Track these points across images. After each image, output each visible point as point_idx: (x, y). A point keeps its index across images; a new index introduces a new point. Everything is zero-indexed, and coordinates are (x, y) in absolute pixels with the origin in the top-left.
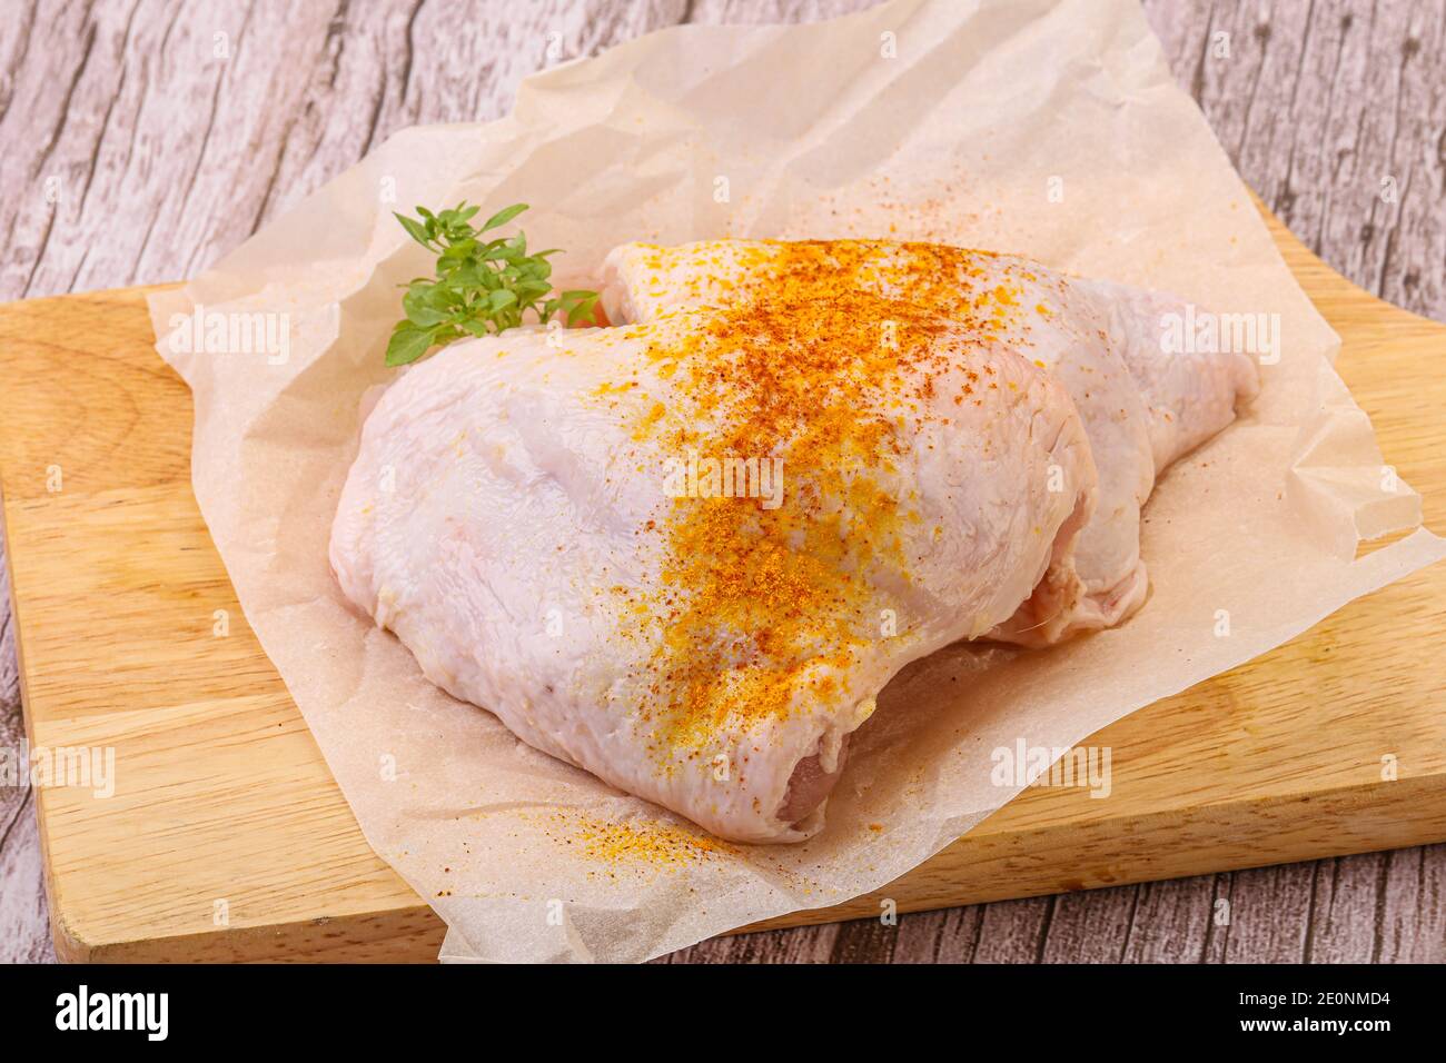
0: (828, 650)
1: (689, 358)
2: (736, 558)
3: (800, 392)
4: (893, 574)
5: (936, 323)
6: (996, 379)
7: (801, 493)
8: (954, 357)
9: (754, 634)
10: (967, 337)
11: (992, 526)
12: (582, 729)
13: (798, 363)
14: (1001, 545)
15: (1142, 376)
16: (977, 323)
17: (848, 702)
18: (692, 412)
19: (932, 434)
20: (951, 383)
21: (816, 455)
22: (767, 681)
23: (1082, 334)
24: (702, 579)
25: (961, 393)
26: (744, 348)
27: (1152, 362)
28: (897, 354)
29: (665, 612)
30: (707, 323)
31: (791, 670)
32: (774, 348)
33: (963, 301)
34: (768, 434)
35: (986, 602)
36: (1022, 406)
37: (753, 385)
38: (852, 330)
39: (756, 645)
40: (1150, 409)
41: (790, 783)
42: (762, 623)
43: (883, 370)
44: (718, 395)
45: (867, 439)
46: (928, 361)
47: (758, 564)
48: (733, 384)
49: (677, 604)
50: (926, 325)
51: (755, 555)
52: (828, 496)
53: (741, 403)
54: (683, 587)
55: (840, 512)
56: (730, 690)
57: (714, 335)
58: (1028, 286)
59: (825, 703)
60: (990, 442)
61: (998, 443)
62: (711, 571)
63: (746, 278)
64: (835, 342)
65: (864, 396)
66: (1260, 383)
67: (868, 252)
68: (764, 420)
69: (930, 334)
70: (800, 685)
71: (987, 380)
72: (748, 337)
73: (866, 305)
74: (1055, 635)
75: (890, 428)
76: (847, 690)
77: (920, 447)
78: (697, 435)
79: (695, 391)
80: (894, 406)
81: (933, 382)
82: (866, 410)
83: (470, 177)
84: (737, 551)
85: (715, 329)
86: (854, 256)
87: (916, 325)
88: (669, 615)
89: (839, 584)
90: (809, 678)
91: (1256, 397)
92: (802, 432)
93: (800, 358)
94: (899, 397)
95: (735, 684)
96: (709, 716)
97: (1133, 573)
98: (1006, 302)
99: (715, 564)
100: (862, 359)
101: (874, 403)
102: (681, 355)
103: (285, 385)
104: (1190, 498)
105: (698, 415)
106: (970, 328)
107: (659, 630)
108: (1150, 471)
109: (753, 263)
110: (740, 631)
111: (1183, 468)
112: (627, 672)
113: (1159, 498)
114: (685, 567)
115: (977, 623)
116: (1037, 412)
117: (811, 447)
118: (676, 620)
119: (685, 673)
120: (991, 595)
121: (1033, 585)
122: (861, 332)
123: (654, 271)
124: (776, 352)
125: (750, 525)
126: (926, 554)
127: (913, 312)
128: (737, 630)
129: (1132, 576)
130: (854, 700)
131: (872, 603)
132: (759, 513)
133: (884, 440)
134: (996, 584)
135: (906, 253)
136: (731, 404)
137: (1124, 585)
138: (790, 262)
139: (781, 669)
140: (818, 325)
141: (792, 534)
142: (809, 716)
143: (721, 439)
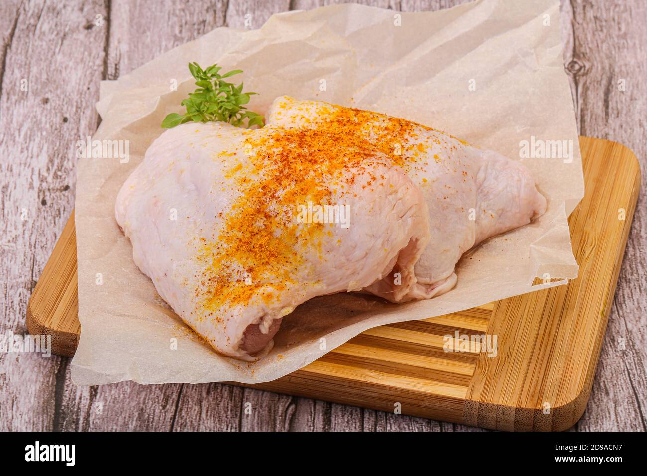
1: (259, 147)
2: (249, 235)
3: (297, 171)
4: (315, 256)
5: (372, 153)
6: (384, 182)
7: (284, 213)
8: (370, 168)
9: (247, 268)
10: (380, 161)
12: (174, 295)
13: (301, 158)
14: (367, 254)
15: (486, 196)
16: (404, 157)
17: (277, 305)
18: (251, 170)
19: (347, 200)
20: (363, 180)
21: (294, 198)
22: (246, 289)
23: (452, 171)
24: (233, 242)
25: (366, 184)
26: (283, 148)
27: (492, 190)
28: (345, 163)
29: (215, 252)
31: (257, 287)
32: (295, 150)
33: (402, 146)
34: (277, 186)
35: (356, 277)
36: (393, 195)
37: (280, 164)
38: (333, 148)
39: (246, 273)
40: (484, 210)
41: (244, 333)
42: (251, 265)
43: (336, 168)
44: (264, 165)
45: (318, 196)
46: (357, 168)
47: (258, 240)
48: (272, 161)
49: (221, 250)
50: (367, 152)
51: (259, 236)
52: (294, 217)
53: (272, 170)
54: (225, 243)
55: (298, 225)
56: (231, 290)
57: (273, 140)
58: (436, 145)
59: (266, 303)
60: (372, 208)
61: (376, 209)
62: (238, 239)
63: (317, 119)
64: (322, 152)
65: (323, 177)
66: (547, 210)
67: (372, 118)
68: (278, 179)
69: (365, 157)
70: (257, 293)
71: (380, 181)
72: (287, 143)
75: (330, 193)
76: (278, 300)
78: (250, 180)
79: (255, 162)
80: (335, 184)
81: (355, 177)
82: (321, 184)
83: (233, 53)
84: (250, 232)
85: (276, 137)
87: (362, 152)
88: (217, 254)
89: (290, 256)
90: (262, 291)
91: (542, 215)
92: (293, 187)
93: (304, 156)
94: (338, 181)
95: (234, 288)
96: (220, 299)
98: (421, 150)
99: (240, 235)
100: (331, 162)
101: (326, 181)
102: (257, 145)
103: (125, 126)
104: (494, 252)
105: (253, 172)
106: (388, 158)
107: (211, 259)
108: (472, 237)
109: (323, 113)
110: (241, 266)
111: (496, 240)
112: (195, 274)
113: (481, 250)
114: (229, 235)
115: (350, 285)
116: (400, 199)
117: (293, 195)
118: (219, 257)
119: (216, 279)
120: (358, 274)
121: (382, 273)
122: (336, 150)
123: (282, 109)
124: (295, 152)
125: (260, 223)
126: (332, 251)
127: (366, 147)
128: (240, 265)
129: (446, 279)
130: (282, 305)
131: (304, 267)
132: (265, 219)
133: (325, 198)
134: (362, 270)
135: (388, 121)
136: (267, 170)
137: (440, 282)
138: (338, 116)
139: (254, 285)
140: (320, 144)
141: (276, 230)
142: (257, 307)
143: (259, 184)
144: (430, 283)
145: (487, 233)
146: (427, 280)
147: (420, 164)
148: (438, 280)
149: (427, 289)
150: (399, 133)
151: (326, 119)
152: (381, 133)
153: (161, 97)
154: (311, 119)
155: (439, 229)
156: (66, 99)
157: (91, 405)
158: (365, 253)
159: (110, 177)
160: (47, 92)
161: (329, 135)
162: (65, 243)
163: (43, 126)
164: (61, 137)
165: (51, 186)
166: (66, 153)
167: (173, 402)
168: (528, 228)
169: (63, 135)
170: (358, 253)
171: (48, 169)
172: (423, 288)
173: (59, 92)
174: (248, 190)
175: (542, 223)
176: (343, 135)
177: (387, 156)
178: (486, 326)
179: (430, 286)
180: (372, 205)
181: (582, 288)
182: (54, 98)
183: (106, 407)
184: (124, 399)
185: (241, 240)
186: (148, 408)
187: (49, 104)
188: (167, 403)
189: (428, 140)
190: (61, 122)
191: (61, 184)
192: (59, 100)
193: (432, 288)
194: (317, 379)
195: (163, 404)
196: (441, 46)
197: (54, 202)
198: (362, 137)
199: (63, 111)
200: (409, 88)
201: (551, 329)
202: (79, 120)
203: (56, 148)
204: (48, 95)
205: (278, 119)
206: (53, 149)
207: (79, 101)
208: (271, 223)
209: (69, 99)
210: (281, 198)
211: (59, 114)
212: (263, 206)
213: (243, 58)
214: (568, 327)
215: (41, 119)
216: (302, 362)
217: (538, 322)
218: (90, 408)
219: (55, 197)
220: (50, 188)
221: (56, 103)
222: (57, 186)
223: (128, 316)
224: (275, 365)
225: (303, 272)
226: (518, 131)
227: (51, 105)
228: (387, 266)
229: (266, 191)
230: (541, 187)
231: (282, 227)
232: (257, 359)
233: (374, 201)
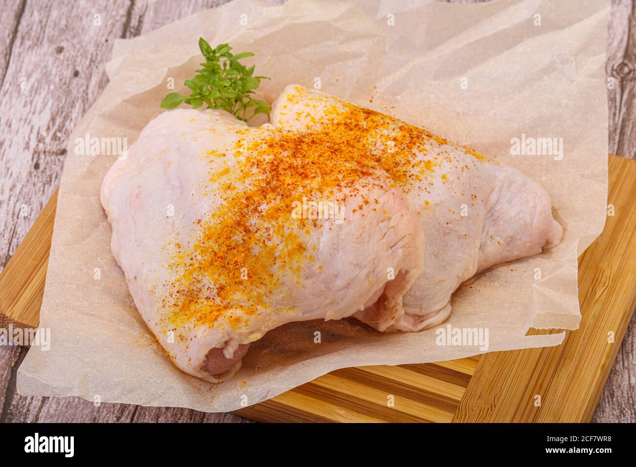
0: (247, 304)
1: (249, 152)
2: (225, 249)
3: (285, 186)
4: (292, 281)
5: (371, 171)
6: (378, 207)
7: (265, 230)
8: (367, 189)
9: (218, 286)
10: (377, 182)
11: (345, 273)
13: (292, 170)
14: (349, 284)
15: (495, 221)
16: (408, 174)
17: (244, 330)
18: (238, 177)
20: (354, 202)
21: (277, 215)
22: (214, 308)
24: (208, 254)
25: (357, 208)
26: (275, 155)
27: (503, 215)
28: (339, 180)
29: (188, 262)
31: (225, 308)
32: (287, 159)
33: (409, 162)
34: (261, 199)
35: (334, 307)
36: (386, 223)
37: (268, 174)
38: (329, 162)
39: (216, 291)
40: (492, 237)
41: (207, 356)
42: (223, 282)
43: (328, 186)
44: (251, 173)
46: (350, 188)
47: (234, 256)
48: (260, 170)
49: (194, 261)
50: (365, 170)
51: (235, 252)
52: (275, 236)
53: (259, 180)
54: (199, 254)
55: (278, 244)
56: (199, 307)
57: (266, 144)
58: (445, 163)
59: (232, 328)
60: (361, 235)
61: (365, 236)
62: (213, 251)
63: (324, 119)
64: (316, 165)
65: (312, 195)
66: (562, 240)
67: (382, 124)
68: (263, 191)
69: (361, 176)
70: (225, 315)
71: (373, 205)
72: (280, 150)
74: (383, 327)
76: (246, 325)
77: (326, 227)
78: (235, 188)
79: (243, 168)
81: (347, 199)
85: (270, 142)
86: (374, 125)
87: (359, 169)
88: (189, 264)
89: (266, 277)
90: (230, 314)
91: (556, 246)
92: (278, 202)
93: (296, 168)
95: (203, 306)
96: (186, 315)
98: (429, 169)
99: (216, 248)
100: (323, 178)
101: (314, 199)
103: (127, 97)
104: (496, 283)
105: (239, 179)
106: (388, 178)
107: (183, 270)
108: (474, 266)
109: (331, 113)
110: (213, 283)
111: (501, 269)
112: (164, 283)
113: (483, 278)
114: (204, 245)
115: (328, 315)
116: (393, 227)
117: (277, 211)
118: (191, 268)
119: (185, 293)
120: (338, 304)
121: (365, 305)
122: (331, 165)
123: (289, 102)
124: (287, 162)
125: (238, 237)
126: (312, 277)
127: (366, 162)
128: (211, 281)
129: (438, 311)
130: (250, 331)
131: (279, 290)
132: (244, 233)
134: (342, 300)
135: (398, 130)
136: (254, 179)
137: (432, 315)
138: (347, 118)
139: (222, 305)
140: (316, 154)
141: (255, 247)
142: (222, 331)
143: (243, 194)
144: (420, 314)
145: (491, 261)
146: (417, 311)
147: (425, 183)
148: (429, 312)
149: (416, 321)
150: (408, 146)
151: (333, 119)
152: (389, 143)
153: (169, 69)
155: (436, 256)
156: (82, 51)
157: (42, 408)
158: (347, 283)
160: (63, 41)
161: (328, 144)
162: (45, 221)
163: (52, 77)
164: (68, 92)
165: (48, 148)
166: (70, 112)
167: (129, 413)
168: (538, 259)
169: (71, 91)
170: (339, 283)
171: (48, 129)
172: (411, 319)
173: (75, 41)
174: (230, 199)
175: (554, 255)
176: (343, 146)
177: (387, 175)
178: (474, 369)
179: (419, 318)
180: (360, 232)
181: (585, 335)
182: (69, 48)
183: (58, 412)
184: (78, 404)
185: (215, 254)
186: (101, 417)
187: (62, 54)
188: (122, 415)
189: (438, 157)
190: (72, 76)
191: (59, 147)
192: (74, 51)
193: (421, 320)
194: (282, 410)
195: (118, 415)
196: (477, 41)
197: (47, 167)
198: (367, 146)
199: (76, 64)
200: (437, 82)
201: (543, 381)
202: (91, 75)
203: (61, 105)
204: (64, 44)
205: (283, 114)
206: (58, 105)
207: (95, 54)
208: (250, 238)
209: (85, 50)
210: (263, 213)
211: (71, 67)
212: (245, 219)
214: (562, 379)
215: (51, 71)
216: (264, 395)
217: (531, 370)
218: (40, 411)
219: (50, 161)
220: (47, 150)
221: (70, 54)
222: (54, 149)
223: (93, 315)
224: (236, 393)
225: (278, 296)
227: (64, 56)
228: (371, 298)
229: (249, 204)
230: (560, 212)
231: (261, 244)
232: (220, 381)
233: (364, 227)
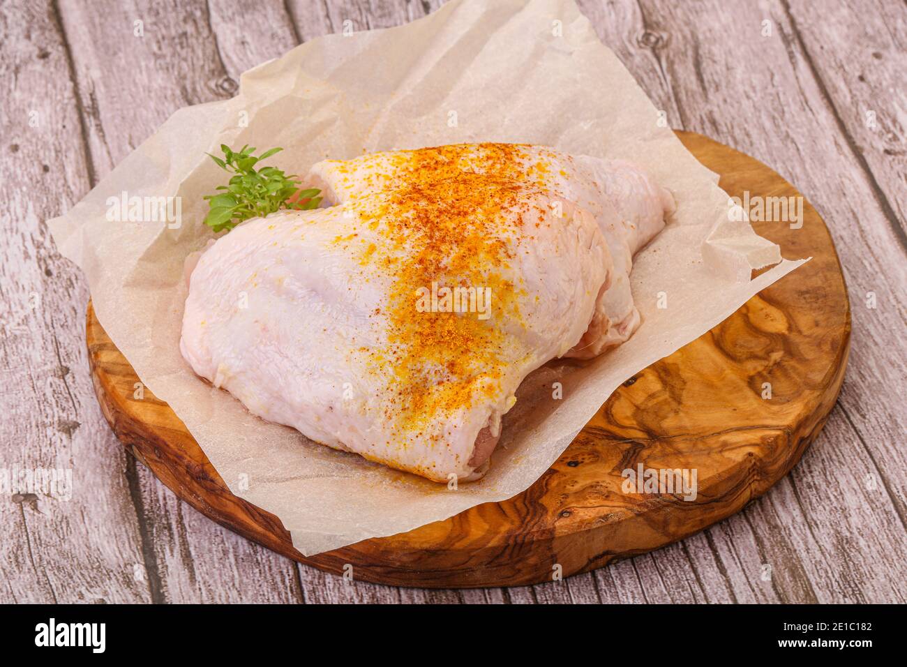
0: (488, 369)
1: (384, 217)
2: (428, 324)
3: (451, 229)
4: (516, 325)
5: (514, 185)
7: (460, 285)
8: (531, 202)
9: (446, 364)
10: (532, 191)
11: (565, 293)
12: (352, 429)
13: (445, 214)
14: (571, 303)
15: (616, 206)
17: (501, 396)
18: (392, 247)
19: (526, 245)
20: (531, 217)
21: (466, 263)
22: (456, 389)
23: (586, 184)
24: (412, 338)
25: (539, 222)
26: (415, 209)
27: (619, 197)
28: (499, 204)
29: (393, 358)
30: (390, 198)
31: (469, 382)
32: (430, 207)
33: (520, 172)
34: (437, 254)
35: (566, 336)
36: (571, 225)
37: (424, 229)
38: (471, 193)
39: (447, 370)
40: (623, 223)
41: (475, 444)
42: (448, 356)
43: (493, 213)
44: (405, 236)
45: (492, 251)
46: (517, 206)
47: (442, 326)
48: (412, 229)
49: (399, 353)
50: (509, 186)
51: (440, 322)
52: (475, 285)
53: (419, 239)
54: (401, 343)
56: (436, 396)
57: (395, 204)
58: (552, 160)
59: (490, 398)
60: (558, 247)
61: (562, 247)
62: (416, 333)
63: (397, 172)
64: (464, 201)
65: (486, 228)
66: (677, 203)
67: (461, 151)
68: (433, 247)
69: (513, 191)
70: (476, 389)
71: (550, 212)
72: (414, 203)
73: (474, 179)
74: (598, 349)
75: (503, 244)
76: (501, 390)
77: (521, 252)
78: (397, 258)
79: (391, 236)
80: (504, 232)
81: (522, 217)
82: (489, 236)
83: (225, 130)
84: (429, 320)
85: (396, 200)
86: (454, 154)
87: (504, 187)
88: (395, 359)
89: (488, 334)
90: (480, 385)
92: (456, 251)
93: (447, 211)
94: (505, 227)
95: (438, 393)
96: (425, 412)
97: (632, 312)
98: (543, 171)
99: (417, 328)
100: (481, 208)
101: (492, 231)
103: (140, 255)
105: (396, 248)
107: (391, 368)
109: (399, 163)
110: (438, 364)
111: (643, 254)
112: (376, 393)
114: (401, 332)
115: (563, 348)
116: (579, 228)
117: (462, 259)
118: (400, 362)
119: (409, 390)
120: (569, 330)
121: (588, 323)
122: (476, 194)
123: (344, 174)
124: (433, 209)
126: (533, 312)
128: (435, 363)
130: (505, 396)
131: (507, 342)
133: (501, 251)
134: (571, 324)
136: (413, 240)
137: (628, 318)
138: (419, 161)
139: (463, 381)
140: (451, 192)
142: (482, 406)
143: (412, 260)
144: (619, 322)
145: (633, 249)
146: (616, 320)
148: (625, 316)
149: (618, 330)
150: (507, 158)
151: (407, 168)
152: (485, 164)
154: (390, 174)
158: (569, 303)
159: (154, 322)
168: (667, 231)
170: (563, 305)
172: (615, 330)
174: (400, 272)
179: (621, 326)
180: (555, 244)
189: (541, 157)
193: (624, 327)
200: (425, 118)
210: (449, 268)
213: (239, 133)
225: (509, 349)
226: (586, 128)
228: (592, 313)
229: (426, 265)
232: (484, 474)
233: (556, 238)
